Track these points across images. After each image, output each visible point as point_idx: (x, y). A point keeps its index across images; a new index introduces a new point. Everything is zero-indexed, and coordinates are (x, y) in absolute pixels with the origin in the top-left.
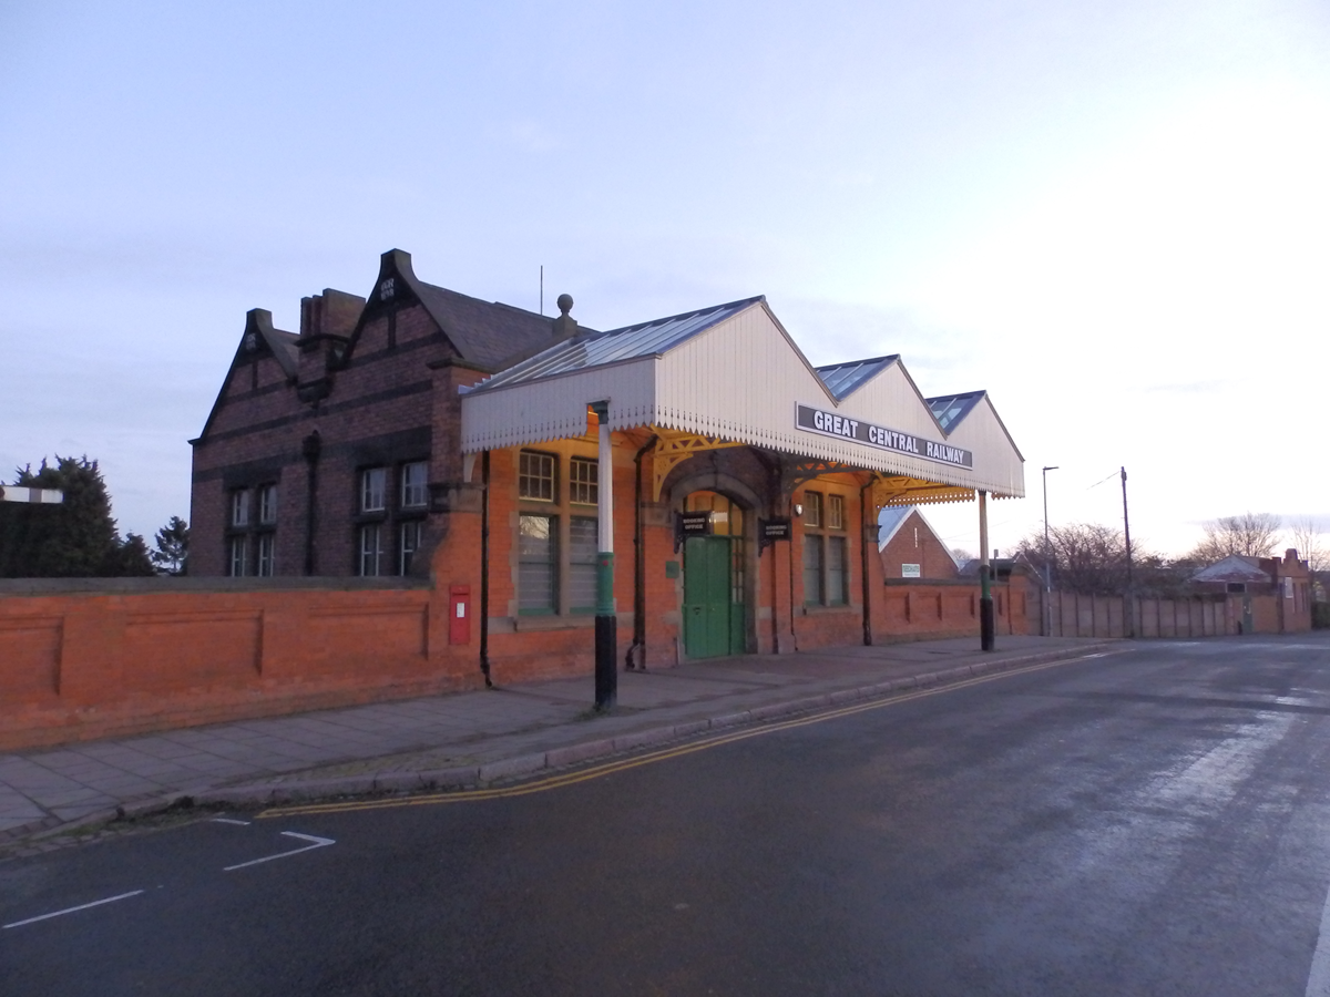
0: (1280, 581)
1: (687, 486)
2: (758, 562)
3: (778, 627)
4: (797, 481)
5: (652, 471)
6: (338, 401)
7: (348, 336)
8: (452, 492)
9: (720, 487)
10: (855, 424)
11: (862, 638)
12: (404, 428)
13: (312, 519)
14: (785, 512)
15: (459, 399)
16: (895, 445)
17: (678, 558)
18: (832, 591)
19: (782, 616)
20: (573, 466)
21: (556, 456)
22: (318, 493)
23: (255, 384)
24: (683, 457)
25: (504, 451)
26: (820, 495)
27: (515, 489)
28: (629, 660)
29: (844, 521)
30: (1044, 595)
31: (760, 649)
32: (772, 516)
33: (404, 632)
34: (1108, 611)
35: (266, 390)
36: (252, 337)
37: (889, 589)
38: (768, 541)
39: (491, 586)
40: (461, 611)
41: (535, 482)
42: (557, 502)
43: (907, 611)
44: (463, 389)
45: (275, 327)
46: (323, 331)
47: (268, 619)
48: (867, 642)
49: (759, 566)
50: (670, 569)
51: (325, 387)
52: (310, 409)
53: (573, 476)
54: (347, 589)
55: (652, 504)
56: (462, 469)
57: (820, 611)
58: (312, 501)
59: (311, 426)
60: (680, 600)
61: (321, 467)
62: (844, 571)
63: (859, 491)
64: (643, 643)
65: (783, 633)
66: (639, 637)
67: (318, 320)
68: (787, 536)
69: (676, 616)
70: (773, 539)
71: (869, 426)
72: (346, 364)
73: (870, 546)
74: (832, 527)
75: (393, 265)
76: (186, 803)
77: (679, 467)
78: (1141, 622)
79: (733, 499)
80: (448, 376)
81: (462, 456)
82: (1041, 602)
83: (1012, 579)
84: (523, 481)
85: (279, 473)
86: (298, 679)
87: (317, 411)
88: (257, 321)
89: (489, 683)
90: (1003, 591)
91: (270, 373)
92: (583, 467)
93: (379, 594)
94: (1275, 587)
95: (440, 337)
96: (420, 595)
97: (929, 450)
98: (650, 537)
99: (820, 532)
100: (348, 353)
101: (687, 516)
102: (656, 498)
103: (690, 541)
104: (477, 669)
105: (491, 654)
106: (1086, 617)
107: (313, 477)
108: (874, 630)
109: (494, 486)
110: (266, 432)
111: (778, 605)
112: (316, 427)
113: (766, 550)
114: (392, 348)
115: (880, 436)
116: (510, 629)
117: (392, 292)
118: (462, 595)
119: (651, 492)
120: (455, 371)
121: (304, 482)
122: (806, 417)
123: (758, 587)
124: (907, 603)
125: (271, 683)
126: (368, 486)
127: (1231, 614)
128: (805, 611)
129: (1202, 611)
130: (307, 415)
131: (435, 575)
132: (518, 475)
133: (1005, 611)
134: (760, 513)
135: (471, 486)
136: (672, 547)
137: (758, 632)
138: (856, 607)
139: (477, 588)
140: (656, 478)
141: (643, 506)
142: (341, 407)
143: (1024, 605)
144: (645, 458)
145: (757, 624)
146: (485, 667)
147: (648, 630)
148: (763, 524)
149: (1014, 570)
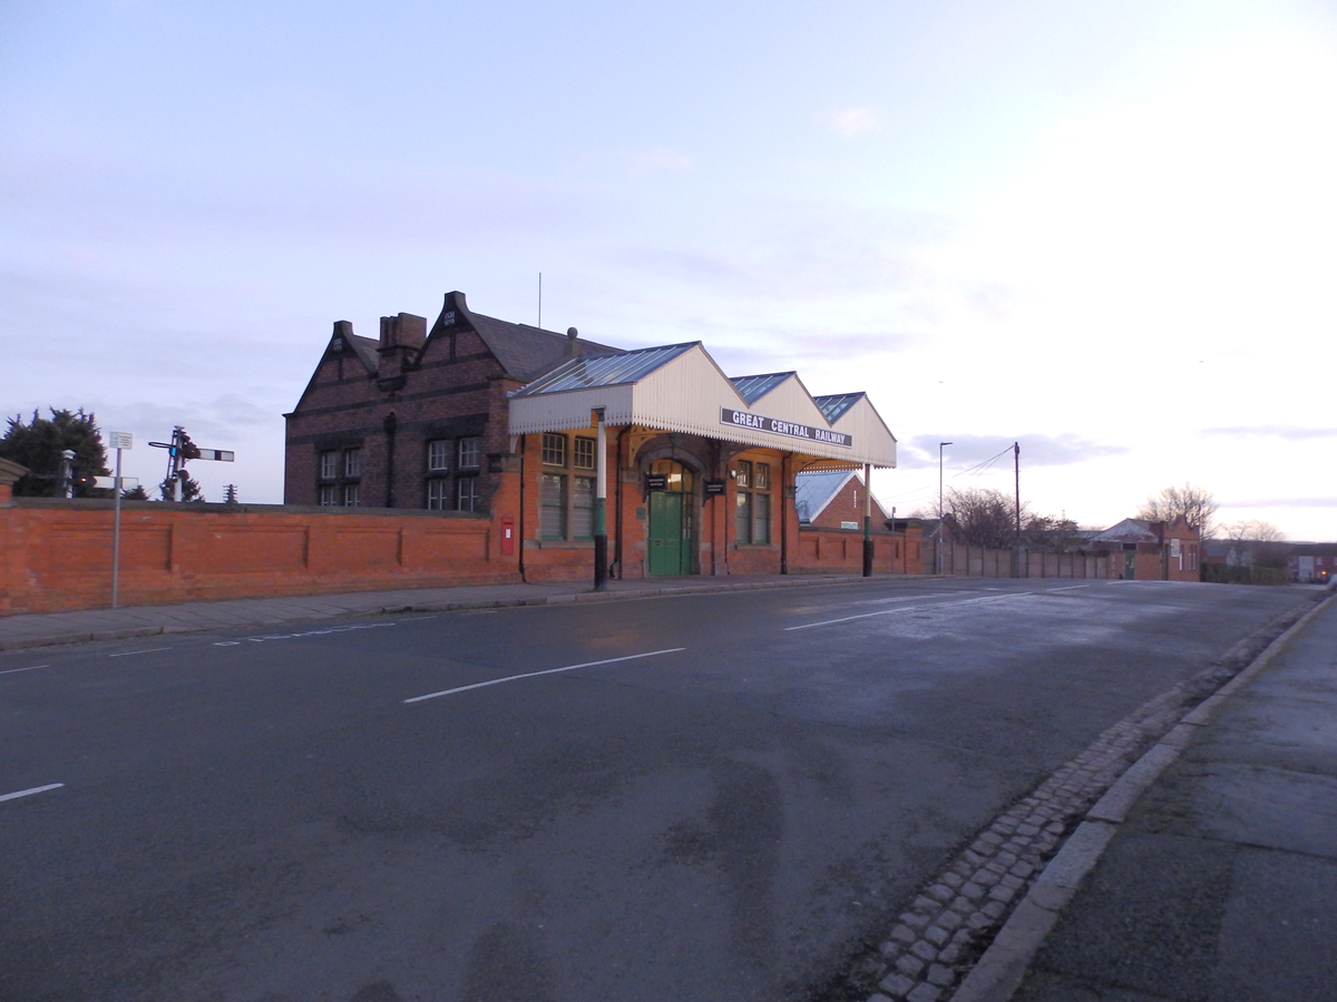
0: (1166, 542)
1: (652, 456)
2: (702, 510)
3: (716, 557)
4: (732, 453)
5: (628, 445)
6: (410, 392)
7: (419, 347)
8: (503, 460)
9: (675, 457)
10: (761, 420)
11: (779, 569)
12: (462, 414)
13: (390, 475)
14: (722, 475)
15: (507, 400)
16: (791, 432)
17: (645, 505)
18: (758, 534)
19: (719, 549)
20: (576, 442)
21: (566, 436)
22: (395, 457)
23: (340, 376)
24: (650, 437)
25: (533, 435)
26: (750, 463)
27: (540, 457)
28: (611, 572)
29: (769, 483)
30: (938, 545)
31: (702, 572)
32: (713, 478)
33: (475, 545)
34: (997, 561)
35: (349, 381)
36: (339, 341)
37: (802, 534)
38: (709, 495)
39: (525, 520)
40: (508, 535)
41: (552, 453)
42: (566, 467)
43: (818, 552)
44: (510, 394)
45: (355, 333)
46: (398, 343)
47: (404, 533)
48: (784, 572)
49: (703, 513)
50: (640, 513)
51: (400, 383)
52: (387, 397)
53: (576, 450)
54: (445, 517)
55: (628, 469)
56: (508, 445)
57: (748, 547)
58: (390, 461)
59: (389, 409)
60: (646, 535)
61: (397, 438)
62: (768, 519)
63: (781, 460)
64: (620, 562)
65: (719, 561)
66: (618, 558)
67: (394, 333)
68: (722, 492)
69: (643, 545)
70: (713, 494)
71: (772, 420)
72: (417, 366)
73: (789, 501)
74: (759, 486)
75: (453, 301)
76: (408, 609)
77: (647, 443)
78: (1027, 570)
79: (685, 467)
80: (500, 385)
81: (509, 436)
82: (935, 550)
83: (908, 530)
84: (545, 452)
85: (362, 441)
86: (420, 569)
87: (391, 399)
88: (341, 328)
89: (525, 580)
90: (900, 540)
91: (351, 369)
92: (583, 443)
93: (461, 521)
94: (1162, 547)
95: (489, 355)
96: (485, 523)
97: (817, 435)
98: (626, 490)
99: (750, 491)
100: (419, 359)
101: (652, 477)
102: (631, 464)
103: (654, 494)
104: (517, 571)
105: (525, 562)
106: (976, 565)
107: (391, 445)
108: (789, 563)
109: (528, 454)
110: (352, 411)
111: (716, 541)
112: (392, 410)
113: (708, 501)
114: (453, 359)
115: (780, 427)
116: (536, 547)
117: (453, 321)
118: (509, 524)
119: (627, 461)
120: (505, 382)
121: (384, 450)
122: (727, 416)
123: (702, 528)
124: (817, 546)
125: (406, 570)
126: (433, 453)
127: (1113, 567)
128: (736, 547)
129: (1085, 565)
130: (386, 401)
131: (494, 511)
132: (542, 448)
133: (901, 556)
134: (705, 476)
135: (514, 456)
136: (641, 498)
137: (701, 560)
138: (776, 546)
139: (517, 520)
140: (631, 451)
141: (622, 470)
142: (412, 397)
143: (918, 552)
144: (624, 437)
145: (700, 553)
146: (522, 569)
147: (624, 553)
148: (707, 483)
149: (909, 524)
